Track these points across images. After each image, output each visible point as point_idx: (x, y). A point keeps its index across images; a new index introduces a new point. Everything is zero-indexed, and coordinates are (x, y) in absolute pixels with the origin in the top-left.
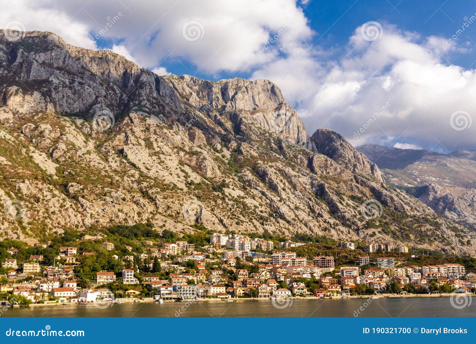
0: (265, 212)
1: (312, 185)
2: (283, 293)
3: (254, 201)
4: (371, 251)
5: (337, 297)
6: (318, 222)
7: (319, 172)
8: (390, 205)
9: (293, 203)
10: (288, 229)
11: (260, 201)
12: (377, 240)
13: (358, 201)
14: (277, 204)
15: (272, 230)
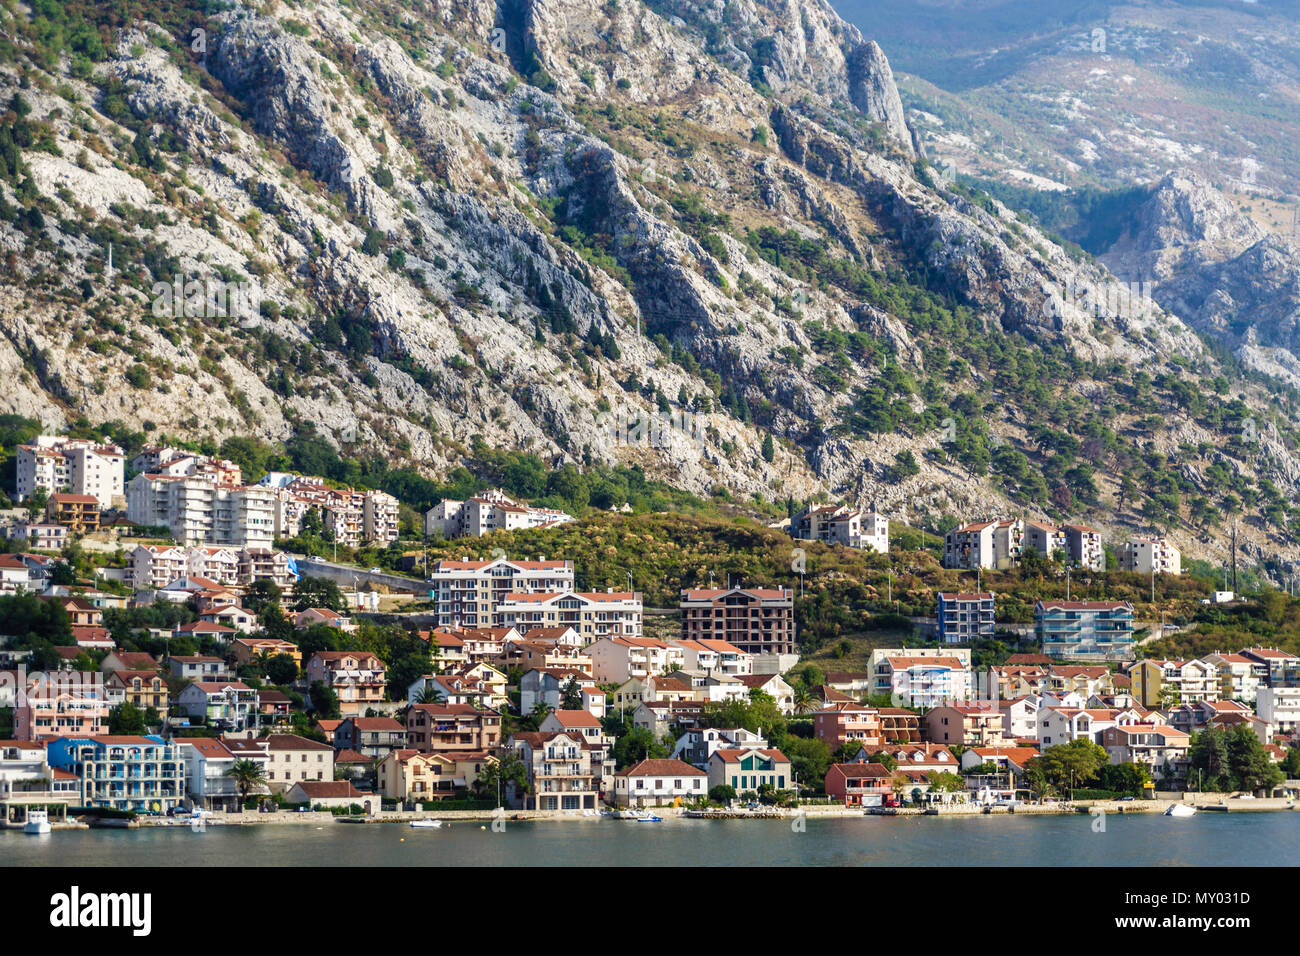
0: (289, 314)
1: (532, 156)
2: (668, 782)
3: (215, 240)
4: (986, 560)
5: (957, 809)
6: (588, 385)
7: (569, 82)
8: (981, 297)
9: (440, 264)
10: (428, 423)
11: (247, 244)
12: (919, 502)
13: (803, 269)
14: (350, 270)
15: (334, 423)
